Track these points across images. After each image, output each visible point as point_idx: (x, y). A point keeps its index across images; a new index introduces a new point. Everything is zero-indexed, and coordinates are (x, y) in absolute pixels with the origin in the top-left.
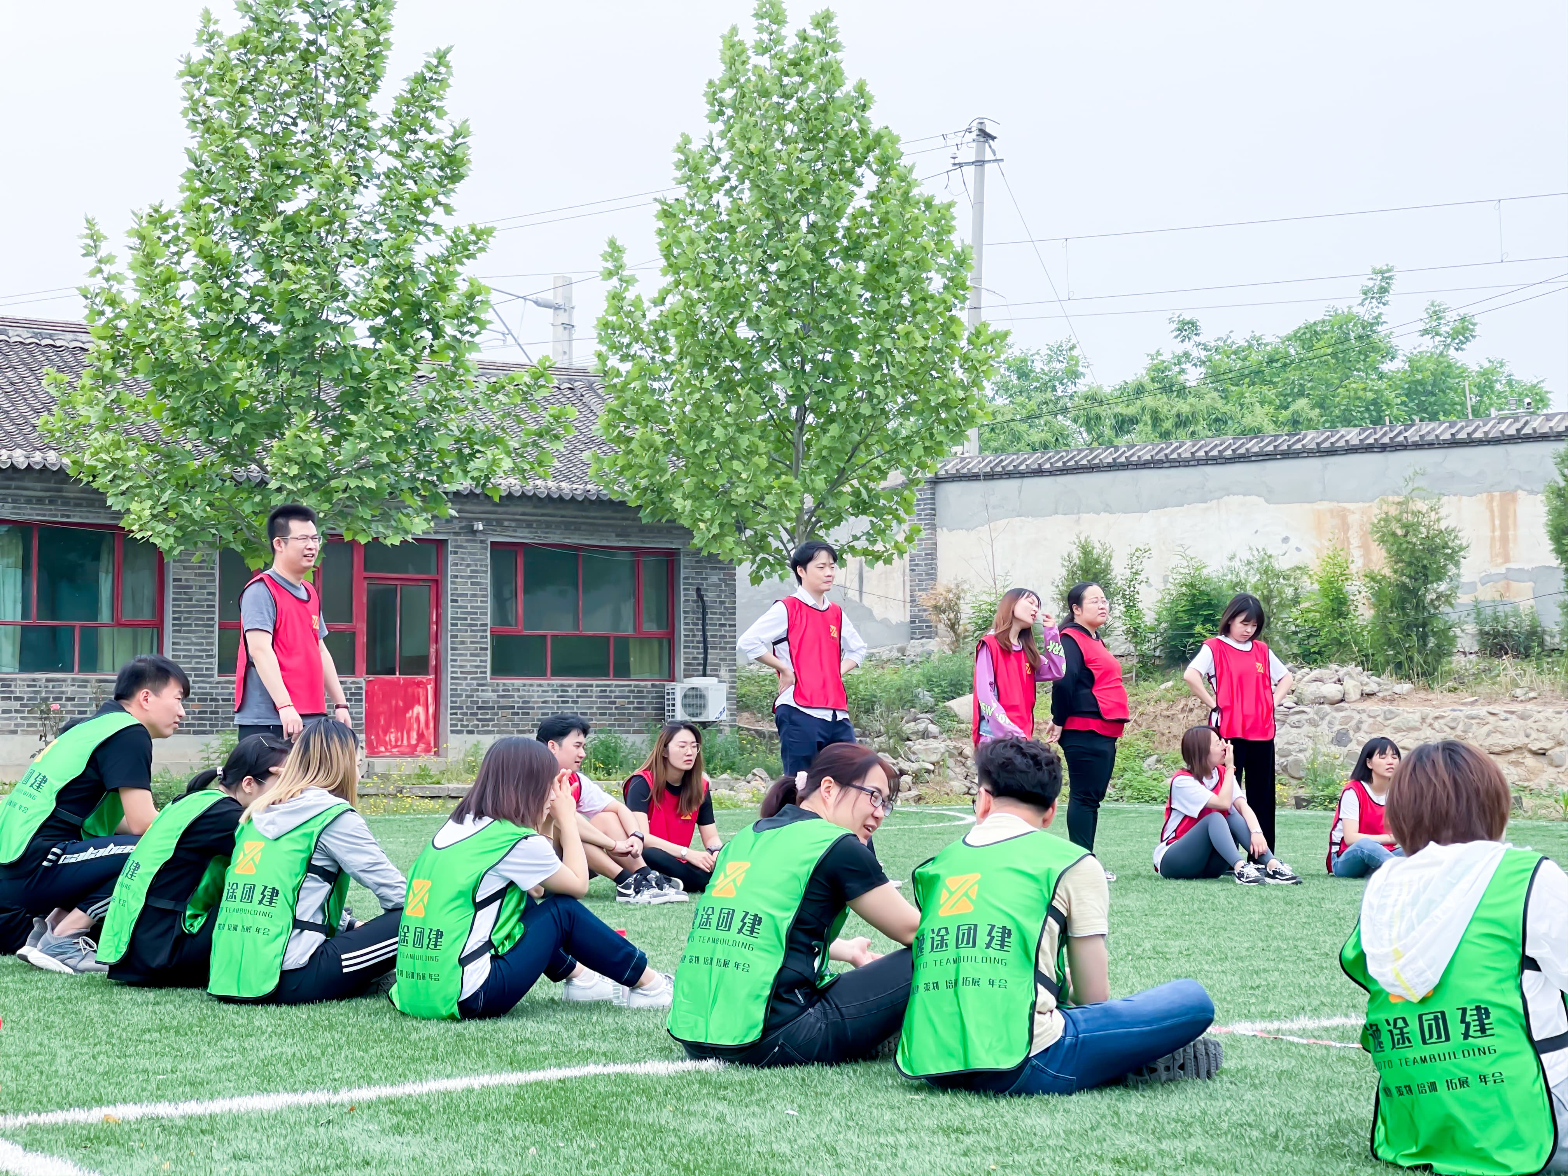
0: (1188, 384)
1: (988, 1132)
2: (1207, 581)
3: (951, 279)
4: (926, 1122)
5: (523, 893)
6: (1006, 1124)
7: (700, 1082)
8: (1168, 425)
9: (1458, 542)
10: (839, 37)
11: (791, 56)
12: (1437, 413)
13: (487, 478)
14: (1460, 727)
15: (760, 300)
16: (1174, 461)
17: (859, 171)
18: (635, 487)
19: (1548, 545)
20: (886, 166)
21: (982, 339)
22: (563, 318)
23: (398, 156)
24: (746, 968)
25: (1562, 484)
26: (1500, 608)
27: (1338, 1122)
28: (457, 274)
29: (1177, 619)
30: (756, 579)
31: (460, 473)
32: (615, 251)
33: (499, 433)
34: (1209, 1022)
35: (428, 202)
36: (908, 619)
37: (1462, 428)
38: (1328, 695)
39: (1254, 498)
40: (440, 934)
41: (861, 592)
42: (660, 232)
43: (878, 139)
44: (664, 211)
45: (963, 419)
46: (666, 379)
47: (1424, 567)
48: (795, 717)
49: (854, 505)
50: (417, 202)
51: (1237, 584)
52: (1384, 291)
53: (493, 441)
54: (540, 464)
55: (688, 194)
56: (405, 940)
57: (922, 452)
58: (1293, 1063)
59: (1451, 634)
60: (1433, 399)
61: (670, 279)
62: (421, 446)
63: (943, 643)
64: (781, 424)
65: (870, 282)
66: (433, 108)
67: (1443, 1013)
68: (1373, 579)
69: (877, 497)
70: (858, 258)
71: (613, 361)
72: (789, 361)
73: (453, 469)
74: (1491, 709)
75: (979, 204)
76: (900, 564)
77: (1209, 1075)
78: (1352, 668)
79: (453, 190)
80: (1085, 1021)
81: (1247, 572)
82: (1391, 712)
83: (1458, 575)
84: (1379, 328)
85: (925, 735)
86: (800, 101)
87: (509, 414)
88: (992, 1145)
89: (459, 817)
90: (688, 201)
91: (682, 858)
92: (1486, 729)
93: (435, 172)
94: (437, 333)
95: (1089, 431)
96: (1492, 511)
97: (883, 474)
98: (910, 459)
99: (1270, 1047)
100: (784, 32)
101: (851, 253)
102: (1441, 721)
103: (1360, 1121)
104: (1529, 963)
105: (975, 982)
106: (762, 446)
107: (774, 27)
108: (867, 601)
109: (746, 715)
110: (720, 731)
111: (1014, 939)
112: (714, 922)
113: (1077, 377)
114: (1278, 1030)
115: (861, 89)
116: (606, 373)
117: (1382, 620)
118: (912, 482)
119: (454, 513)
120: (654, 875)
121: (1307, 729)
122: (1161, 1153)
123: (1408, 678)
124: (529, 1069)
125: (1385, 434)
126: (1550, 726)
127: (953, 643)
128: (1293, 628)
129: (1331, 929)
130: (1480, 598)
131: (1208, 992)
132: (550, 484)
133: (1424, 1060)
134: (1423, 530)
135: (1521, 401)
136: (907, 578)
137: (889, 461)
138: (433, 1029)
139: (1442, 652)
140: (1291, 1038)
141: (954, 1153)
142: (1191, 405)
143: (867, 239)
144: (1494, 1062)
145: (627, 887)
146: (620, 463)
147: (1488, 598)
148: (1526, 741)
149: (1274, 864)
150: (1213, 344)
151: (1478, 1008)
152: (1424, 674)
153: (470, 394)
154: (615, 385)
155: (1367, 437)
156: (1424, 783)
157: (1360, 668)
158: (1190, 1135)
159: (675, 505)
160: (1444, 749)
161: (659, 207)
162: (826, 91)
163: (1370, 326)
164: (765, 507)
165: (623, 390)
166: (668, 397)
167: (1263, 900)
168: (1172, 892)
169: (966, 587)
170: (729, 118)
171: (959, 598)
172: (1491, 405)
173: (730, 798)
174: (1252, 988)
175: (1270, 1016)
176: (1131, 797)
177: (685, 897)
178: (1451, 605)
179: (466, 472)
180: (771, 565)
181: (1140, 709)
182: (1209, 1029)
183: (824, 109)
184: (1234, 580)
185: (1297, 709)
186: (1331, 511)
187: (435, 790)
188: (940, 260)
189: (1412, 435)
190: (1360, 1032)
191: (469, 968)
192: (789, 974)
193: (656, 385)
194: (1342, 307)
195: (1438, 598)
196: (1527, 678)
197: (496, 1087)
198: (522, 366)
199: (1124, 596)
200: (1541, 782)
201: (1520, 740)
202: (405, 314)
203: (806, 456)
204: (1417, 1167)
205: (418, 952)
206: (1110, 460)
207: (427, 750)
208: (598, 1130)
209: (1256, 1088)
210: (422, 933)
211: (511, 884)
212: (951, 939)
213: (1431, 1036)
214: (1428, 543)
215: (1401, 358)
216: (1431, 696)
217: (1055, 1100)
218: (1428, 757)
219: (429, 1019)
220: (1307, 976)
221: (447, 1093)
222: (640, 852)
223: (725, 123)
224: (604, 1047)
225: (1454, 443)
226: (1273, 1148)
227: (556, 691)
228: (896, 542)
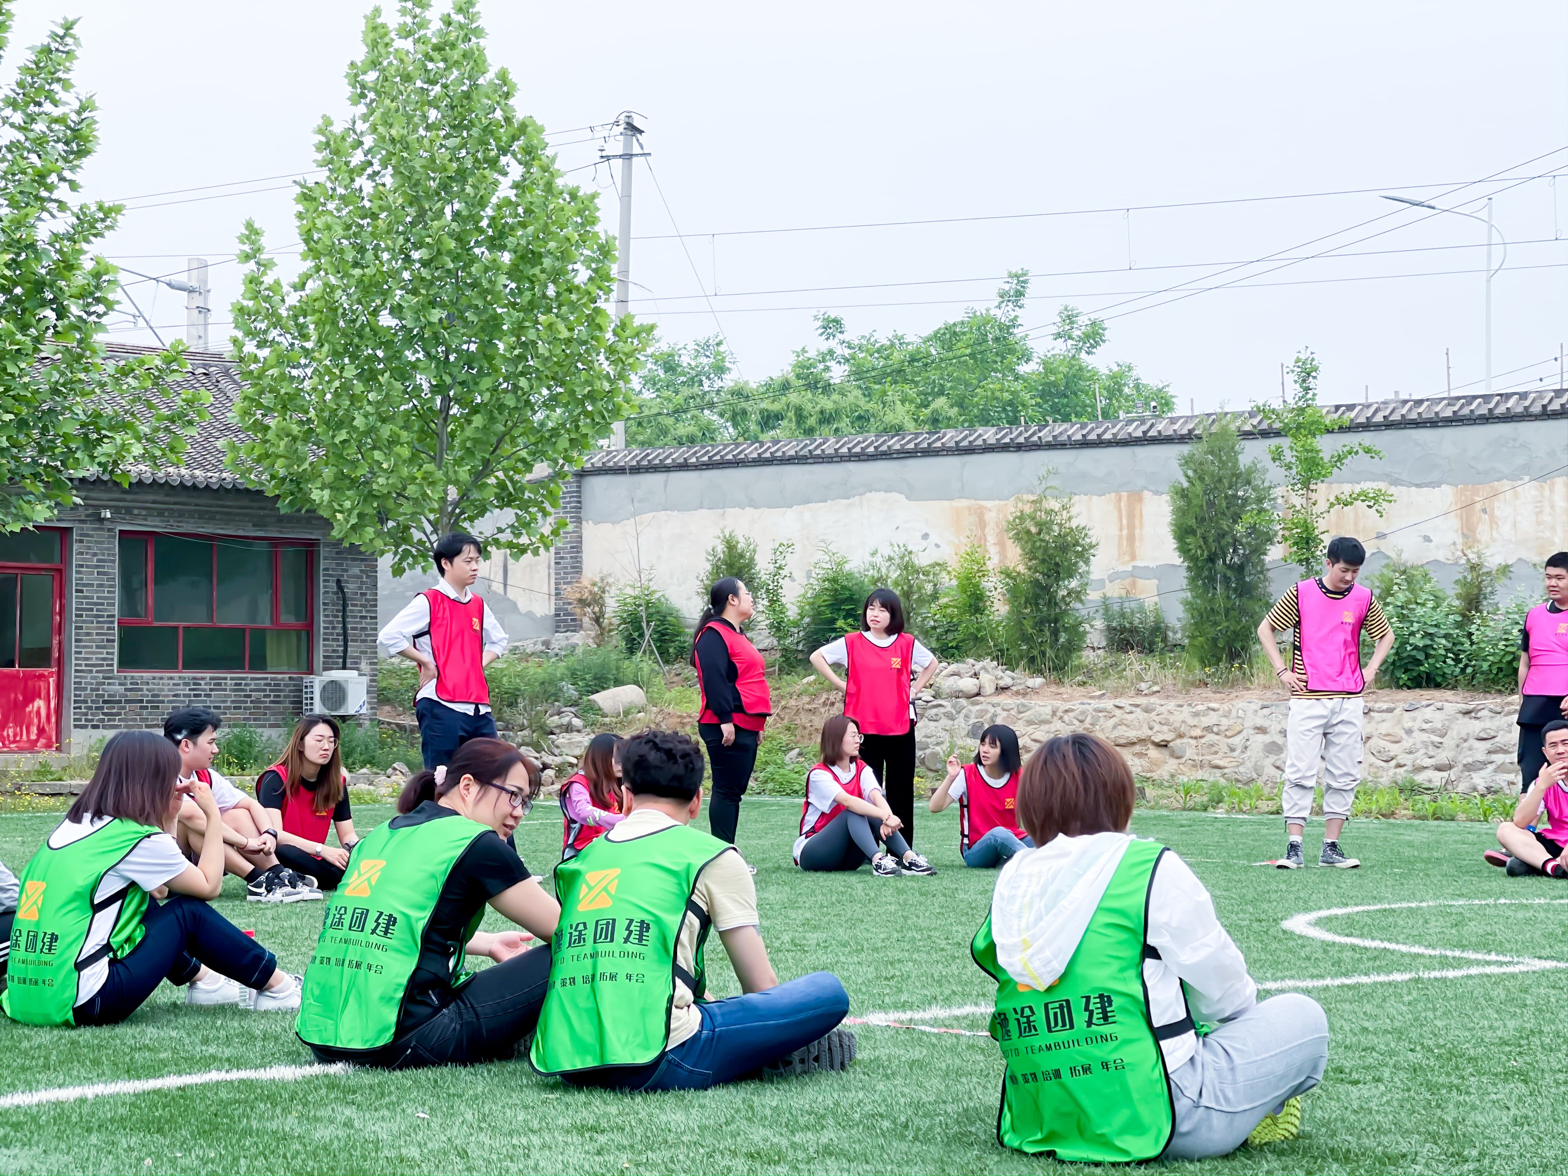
0: (832, 382)
1: (623, 1129)
2: (849, 576)
3: (595, 271)
4: (561, 1121)
5: (145, 893)
6: (641, 1121)
7: (328, 1087)
8: (812, 421)
9: (1088, 540)
10: (481, 23)
11: (434, 41)
12: (1070, 415)
13: (115, 463)
14: (1089, 720)
15: (402, 288)
16: (818, 456)
17: (503, 160)
18: (273, 477)
19: (1171, 543)
20: (530, 155)
21: (628, 332)
22: (198, 301)
23: (20, 128)
24: (379, 970)
25: (1186, 484)
26: (1126, 605)
27: (966, 1110)
28: (82, 252)
29: (819, 614)
30: (398, 571)
31: (87, 459)
32: (252, 233)
33: (128, 418)
34: (844, 1014)
35: (53, 178)
36: (553, 612)
37: (1092, 429)
38: (965, 689)
39: (895, 495)
40: (54, 938)
41: (505, 585)
42: (300, 216)
43: (523, 128)
44: (304, 194)
45: (608, 411)
46: (306, 366)
47: (1057, 564)
48: (437, 711)
49: (498, 497)
50: (41, 177)
51: (878, 580)
52: (1020, 294)
53: (122, 426)
54: (172, 450)
55: (329, 178)
56: (16, 944)
57: (567, 445)
58: (925, 1052)
59: (1081, 629)
60: (1065, 401)
61: (310, 264)
62: (44, 431)
63: (588, 636)
64: (424, 415)
65: (514, 273)
66: (59, 80)
67: (1068, 1001)
68: (1008, 575)
69: (522, 490)
70: (503, 248)
71: (250, 347)
72: (433, 351)
73: (78, 455)
74: (1118, 702)
75: (626, 197)
76: (546, 557)
77: (843, 1067)
78: (988, 663)
79: (79, 166)
80: (723, 1015)
81: (888, 568)
82: (1024, 706)
83: (1088, 572)
84: (1016, 331)
85: (568, 728)
86: (445, 86)
87: (140, 399)
88: (626, 1143)
89: (75, 816)
90: (329, 185)
91: (317, 854)
92: (1112, 722)
93: (60, 146)
94: (61, 313)
95: (735, 425)
96: (1120, 510)
97: (529, 467)
98: (555, 451)
99: (903, 1037)
100: (428, 14)
101: (496, 243)
102: (1070, 714)
103: (988, 1109)
104: (1150, 952)
105: (613, 977)
106: (405, 435)
107: (418, 11)
108: (510, 595)
109: (387, 708)
110: (360, 725)
111: (653, 933)
112: (347, 923)
113: (723, 372)
114: (911, 1020)
115: (503, 76)
116: (242, 359)
117: (1017, 617)
118: (558, 475)
119: (78, 501)
120: (287, 872)
121: (944, 722)
122: (794, 1146)
123: (1040, 672)
124: (148, 1077)
125: (1020, 434)
126: (1172, 718)
127: (597, 636)
128: (932, 623)
129: (963, 919)
130: (1108, 595)
131: (843, 984)
132: (183, 471)
133: (1049, 1048)
134: (1056, 528)
135: (1147, 404)
136: (552, 571)
137: (534, 454)
138: (45, 1037)
139: (1073, 647)
140: (923, 1028)
141: (587, 1152)
142: (835, 402)
143: (512, 229)
144: (1116, 1049)
145: (259, 886)
146: (257, 452)
147: (1115, 595)
148: (1150, 733)
149: (910, 855)
150: (856, 342)
151: (1101, 996)
152: (1055, 669)
153: (97, 377)
154: (251, 372)
155: (1004, 437)
156: (1054, 776)
157: (995, 663)
158: (823, 1127)
159: (313, 496)
160: (1074, 742)
161: (298, 190)
162: (470, 78)
163: (1007, 328)
164: (407, 498)
165: (260, 377)
166: (307, 385)
167: (900, 892)
168: (811, 885)
169: (611, 580)
170: (372, 101)
171: (603, 592)
172: (1120, 408)
173: (369, 793)
174: (886, 979)
175: (903, 1006)
176: (773, 790)
177: (319, 895)
178: (1081, 601)
179: (92, 458)
180: (413, 557)
181: (783, 703)
182: (845, 1021)
183: (467, 96)
184: (876, 575)
185: (935, 703)
186: (969, 509)
187: (57, 786)
188: (586, 252)
189: (1046, 435)
190: (989, 1020)
191: (85, 973)
192: (423, 975)
193: (295, 372)
194: (981, 308)
195: (1069, 594)
196: (1151, 673)
197: (111, 1096)
198: (154, 349)
199: (768, 590)
200: (1163, 773)
201: (1144, 732)
202: (27, 293)
203: (451, 447)
204: (1041, 1154)
205: (31, 956)
206: (755, 455)
207: (48, 746)
208: (219, 1139)
209: (888, 1078)
210: (35, 937)
211: (133, 884)
212: (589, 934)
213: (1056, 1024)
214: (1061, 540)
215: (1036, 360)
216: (1062, 690)
217: (690, 1095)
218: (1058, 750)
219: (42, 1026)
220: (940, 966)
221: (58, 1104)
222: (273, 850)
223: (368, 105)
224: (228, 1052)
225: (1085, 444)
226: (903, 1137)
227: (187, 684)
228: (542, 535)
